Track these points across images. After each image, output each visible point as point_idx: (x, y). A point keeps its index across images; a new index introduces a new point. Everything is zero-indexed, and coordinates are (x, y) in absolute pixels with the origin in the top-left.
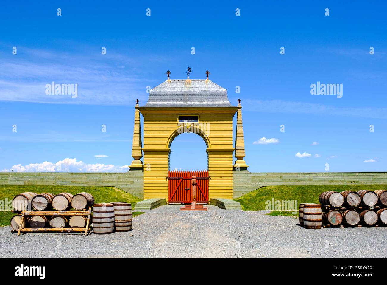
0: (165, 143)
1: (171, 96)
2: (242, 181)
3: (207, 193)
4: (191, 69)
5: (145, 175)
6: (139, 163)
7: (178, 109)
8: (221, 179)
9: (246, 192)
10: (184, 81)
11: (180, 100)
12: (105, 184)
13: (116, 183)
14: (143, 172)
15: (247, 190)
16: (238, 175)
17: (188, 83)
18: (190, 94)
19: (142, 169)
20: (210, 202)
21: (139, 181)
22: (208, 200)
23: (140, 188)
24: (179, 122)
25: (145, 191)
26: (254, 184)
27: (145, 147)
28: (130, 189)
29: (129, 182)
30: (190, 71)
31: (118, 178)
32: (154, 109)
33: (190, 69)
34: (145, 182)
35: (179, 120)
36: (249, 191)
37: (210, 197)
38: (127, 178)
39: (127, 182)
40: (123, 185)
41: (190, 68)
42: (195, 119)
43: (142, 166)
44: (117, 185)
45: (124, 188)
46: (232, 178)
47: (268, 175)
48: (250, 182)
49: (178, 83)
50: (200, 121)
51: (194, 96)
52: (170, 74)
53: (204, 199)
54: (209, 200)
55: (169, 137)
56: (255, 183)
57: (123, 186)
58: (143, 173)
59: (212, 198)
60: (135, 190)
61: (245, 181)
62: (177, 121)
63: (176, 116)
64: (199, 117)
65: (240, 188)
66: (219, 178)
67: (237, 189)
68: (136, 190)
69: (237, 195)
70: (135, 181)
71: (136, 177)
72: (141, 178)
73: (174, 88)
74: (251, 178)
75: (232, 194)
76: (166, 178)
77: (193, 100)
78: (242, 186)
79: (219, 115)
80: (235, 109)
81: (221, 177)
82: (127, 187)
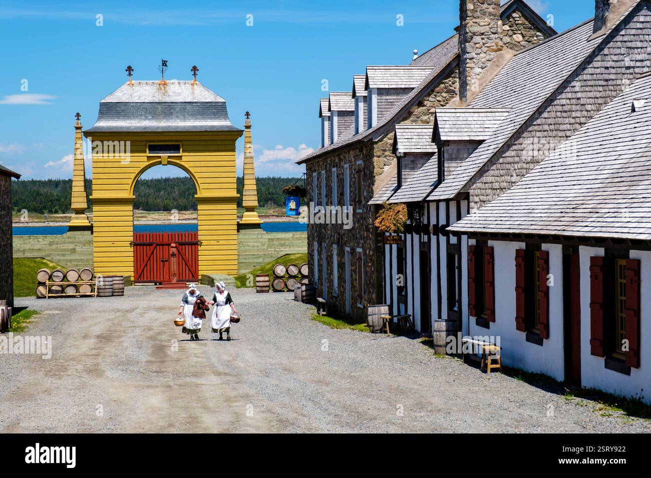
0: (128, 187)
1: (135, 111)
2: (253, 247)
3: (197, 266)
4: (167, 62)
5: (95, 239)
6: (84, 218)
7: (147, 134)
8: (218, 243)
9: (260, 263)
10: (156, 84)
11: (151, 117)
12: (27, 255)
13: (47, 253)
14: (92, 233)
15: (261, 260)
16: (246, 237)
17: (163, 88)
18: (166, 107)
19: (90, 228)
20: (201, 280)
21: (85, 248)
22: (198, 277)
23: (87, 260)
24: (149, 153)
25: (96, 265)
26: (271, 250)
27: (96, 195)
28: (71, 261)
29: (68, 250)
30: (166, 66)
31: (49, 244)
32: (108, 134)
33: (164, 63)
34: (96, 249)
35: (149, 150)
36: (264, 262)
37: (200, 273)
38: (65, 243)
39: (65, 250)
40: (58, 255)
41: (165, 61)
42: (176, 148)
43: (90, 224)
44: (48, 256)
45: (59, 261)
46: (235, 242)
47: (295, 236)
48: (265, 247)
49: (147, 87)
50: (183, 151)
51: (173, 111)
52: (132, 72)
53: (191, 275)
54: (200, 277)
55: (133, 178)
56: (273, 250)
57: (58, 258)
58: (91, 236)
59: (204, 274)
60: (78, 263)
61: (258, 247)
62: (145, 152)
63: (143, 143)
64: (181, 146)
65: (251, 257)
66: (215, 243)
67: (245, 259)
68: (80, 263)
69: (246, 269)
70: (78, 249)
71: (80, 242)
72: (87, 243)
73: (140, 97)
74: (267, 240)
75: (236, 267)
76: (130, 242)
77: (171, 117)
78: (253, 255)
80: (239, 133)
81: (218, 241)
82: (65, 258)
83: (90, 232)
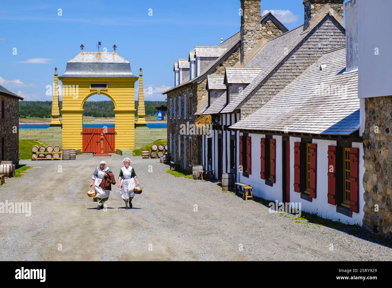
0: (80, 105)
1: (84, 67)
2: (143, 135)
3: (114, 145)
5: (63, 131)
6: (57, 120)
7: (90, 79)
8: (125, 134)
9: (146, 144)
10: (95, 53)
12: (29, 138)
13: (39, 138)
14: (62, 128)
15: (146, 142)
16: (139, 130)
17: (98, 56)
18: (100, 65)
19: (61, 125)
20: (116, 152)
21: (58, 136)
22: (114, 151)
23: (59, 142)
24: (91, 88)
26: (152, 138)
27: (64, 109)
28: (51, 142)
29: (49, 136)
30: (100, 45)
31: (40, 133)
33: (100, 43)
34: (63, 136)
35: (91, 87)
36: (148, 143)
37: (116, 148)
39: (48, 136)
40: (45, 139)
42: (105, 86)
43: (61, 123)
45: (45, 141)
46: (134, 133)
47: (164, 130)
48: (149, 136)
49: (91, 55)
50: (108, 87)
51: (103, 67)
52: (83, 48)
53: (111, 149)
54: (115, 151)
55: (83, 100)
57: (45, 140)
59: (117, 149)
60: (54, 143)
61: (145, 135)
62: (89, 87)
63: (88, 83)
64: (107, 85)
66: (123, 133)
67: (138, 142)
69: (138, 147)
70: (55, 136)
71: (55, 132)
72: (59, 133)
73: (87, 60)
74: (150, 132)
75: (134, 146)
76: (80, 133)
78: (142, 140)
80: (136, 79)
81: (125, 132)
82: (48, 140)
83: (61, 127)
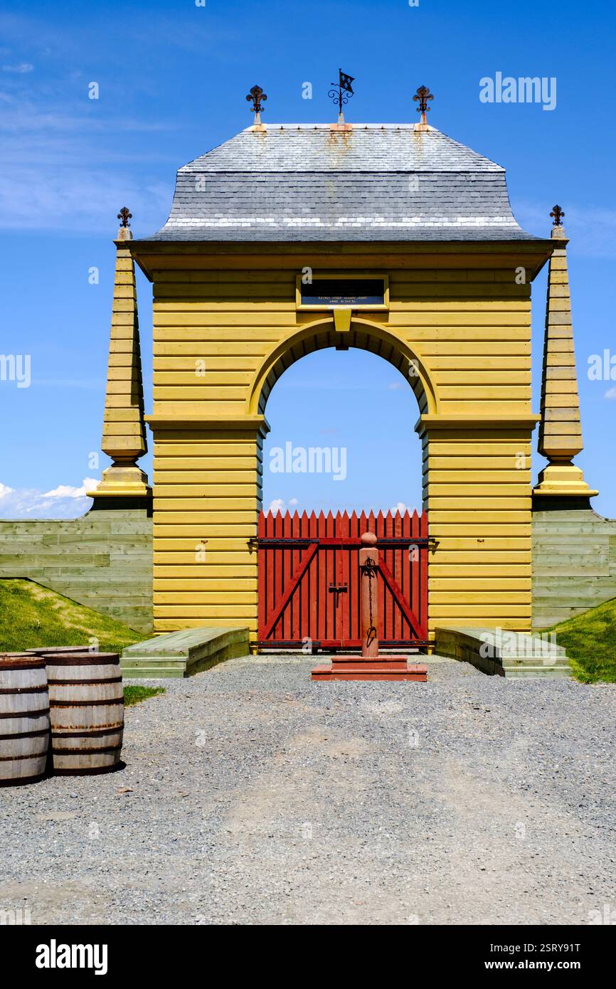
0: (245, 392)
1: (267, 195)
2: (571, 556)
3: (424, 604)
4: (352, 79)
5: (158, 531)
6: (132, 477)
7: (299, 250)
8: (482, 546)
10: (325, 130)
11: (308, 210)
13: (37, 565)
14: (150, 515)
15: (591, 593)
16: (552, 530)
17: (340, 140)
18: (350, 184)
19: (144, 503)
20: (433, 642)
21: (133, 555)
22: (426, 636)
23: (139, 586)
24: (303, 303)
25: (158, 597)
27: (156, 412)
28: (96, 587)
29: (90, 559)
30: (349, 89)
31: (43, 543)
32: (194, 250)
33: (346, 82)
34: (158, 557)
35: (303, 295)
36: (599, 599)
37: (432, 624)
38: (81, 541)
39: (82, 559)
40: (65, 571)
41: (347, 77)
42: (373, 291)
43: (144, 492)
44: (39, 572)
45: (67, 586)
46: (528, 543)
48: (602, 559)
49: (299, 139)
50: (393, 298)
51: (366, 195)
52: (262, 102)
53: (407, 629)
54: (431, 636)
55: (259, 368)
57: (66, 578)
58: (149, 523)
59: (442, 626)
60: (115, 593)
61: (582, 556)
62: (293, 299)
64: (386, 283)
65: (563, 583)
66: (472, 543)
68: (121, 594)
69: (547, 616)
70: (116, 555)
71: (119, 539)
72: (139, 541)
73: (281, 159)
74: (607, 541)
75: (526, 610)
76: (248, 540)
77: (362, 209)
78: (570, 578)
79: (473, 277)
81: (480, 538)
82: (82, 580)
83: (145, 512)
